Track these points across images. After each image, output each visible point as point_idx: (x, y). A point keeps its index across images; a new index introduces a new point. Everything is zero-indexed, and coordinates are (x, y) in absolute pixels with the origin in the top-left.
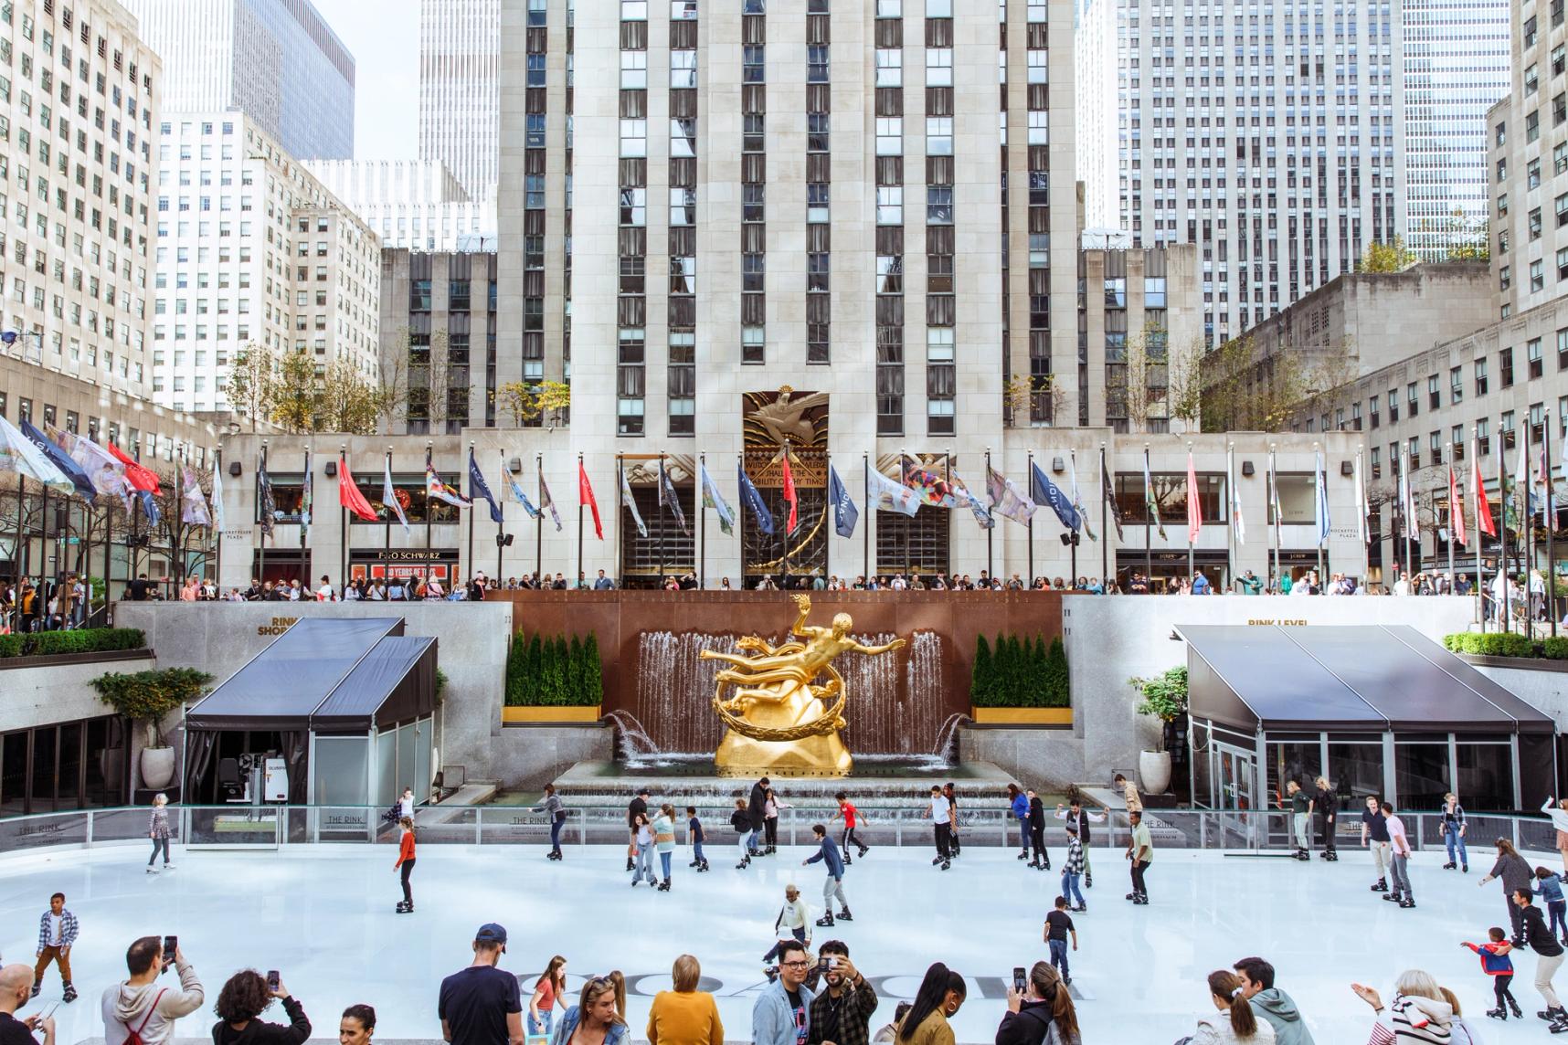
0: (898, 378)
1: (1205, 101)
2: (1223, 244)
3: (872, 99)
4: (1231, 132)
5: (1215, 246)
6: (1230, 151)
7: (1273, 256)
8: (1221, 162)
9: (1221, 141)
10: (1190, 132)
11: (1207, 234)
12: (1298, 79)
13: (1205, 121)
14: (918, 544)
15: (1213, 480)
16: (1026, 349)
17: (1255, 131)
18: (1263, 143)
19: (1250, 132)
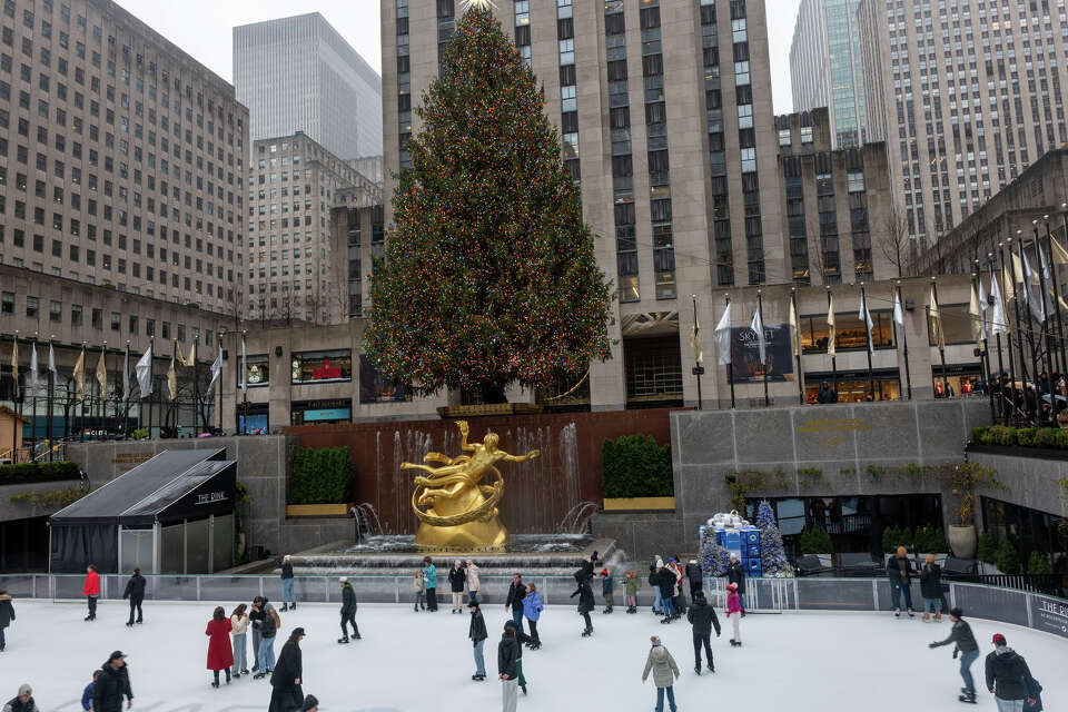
0: (633, 261)
1: (958, 38)
2: (982, 139)
3: (605, 71)
4: (981, 58)
5: (975, 140)
6: (981, 72)
7: (1023, 143)
8: (975, 80)
9: (973, 65)
10: (948, 62)
11: (969, 133)
12: (1029, 13)
13: (960, 53)
14: (661, 377)
15: (884, 316)
16: (743, 232)
17: (999, 55)
18: (1007, 61)
19: (996, 56)
